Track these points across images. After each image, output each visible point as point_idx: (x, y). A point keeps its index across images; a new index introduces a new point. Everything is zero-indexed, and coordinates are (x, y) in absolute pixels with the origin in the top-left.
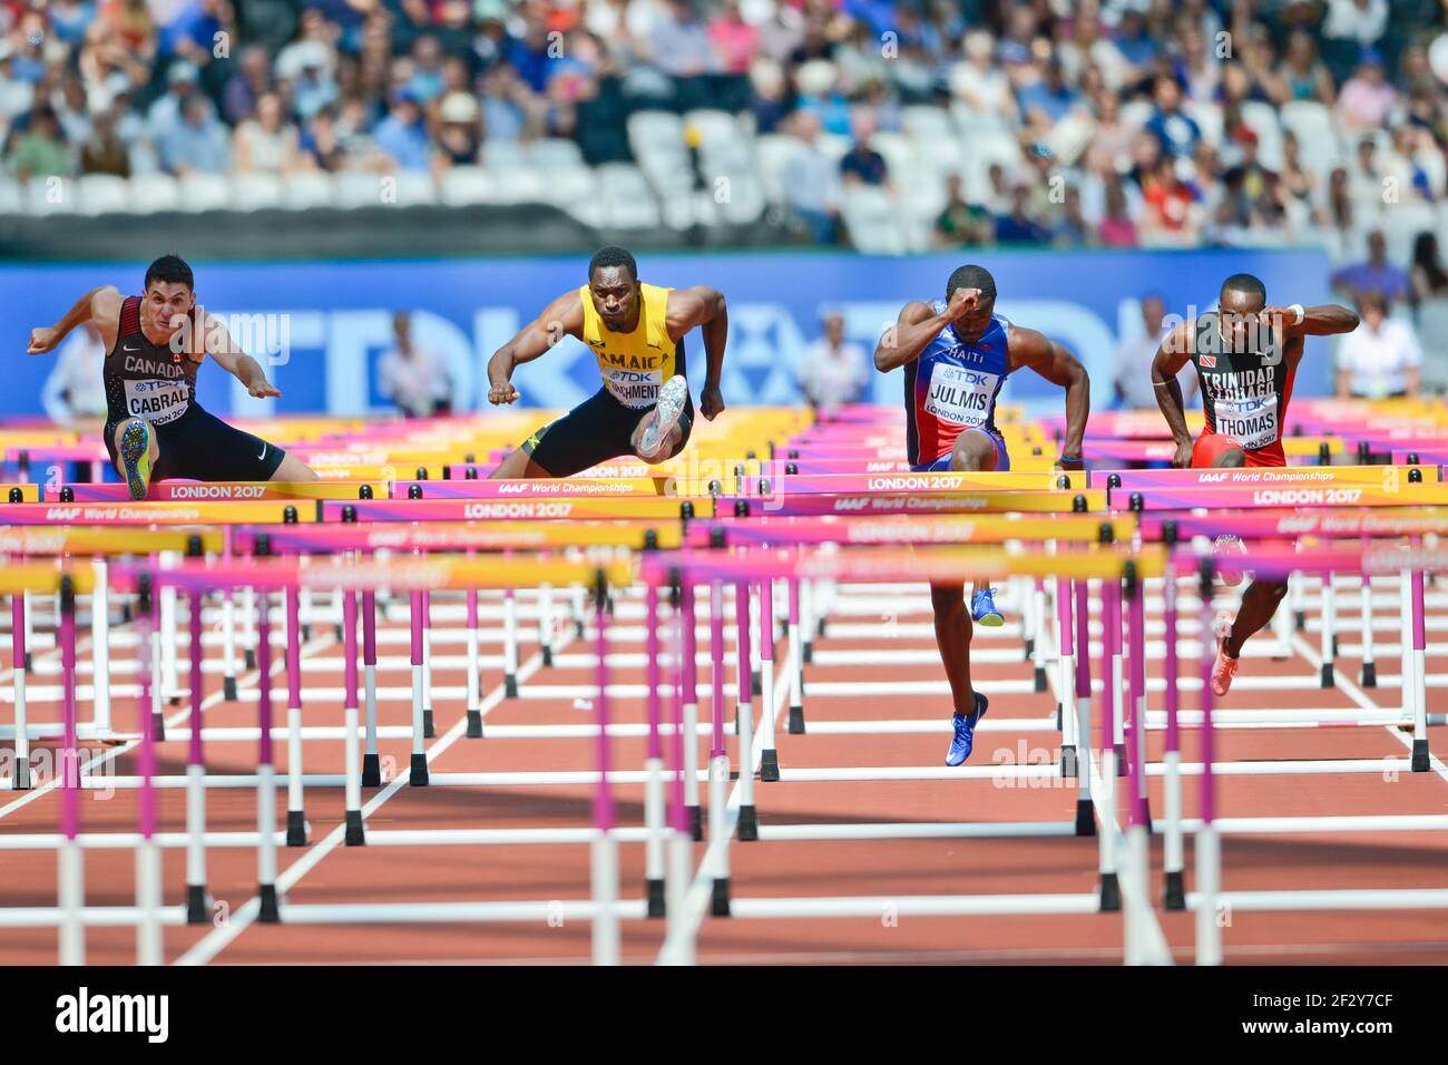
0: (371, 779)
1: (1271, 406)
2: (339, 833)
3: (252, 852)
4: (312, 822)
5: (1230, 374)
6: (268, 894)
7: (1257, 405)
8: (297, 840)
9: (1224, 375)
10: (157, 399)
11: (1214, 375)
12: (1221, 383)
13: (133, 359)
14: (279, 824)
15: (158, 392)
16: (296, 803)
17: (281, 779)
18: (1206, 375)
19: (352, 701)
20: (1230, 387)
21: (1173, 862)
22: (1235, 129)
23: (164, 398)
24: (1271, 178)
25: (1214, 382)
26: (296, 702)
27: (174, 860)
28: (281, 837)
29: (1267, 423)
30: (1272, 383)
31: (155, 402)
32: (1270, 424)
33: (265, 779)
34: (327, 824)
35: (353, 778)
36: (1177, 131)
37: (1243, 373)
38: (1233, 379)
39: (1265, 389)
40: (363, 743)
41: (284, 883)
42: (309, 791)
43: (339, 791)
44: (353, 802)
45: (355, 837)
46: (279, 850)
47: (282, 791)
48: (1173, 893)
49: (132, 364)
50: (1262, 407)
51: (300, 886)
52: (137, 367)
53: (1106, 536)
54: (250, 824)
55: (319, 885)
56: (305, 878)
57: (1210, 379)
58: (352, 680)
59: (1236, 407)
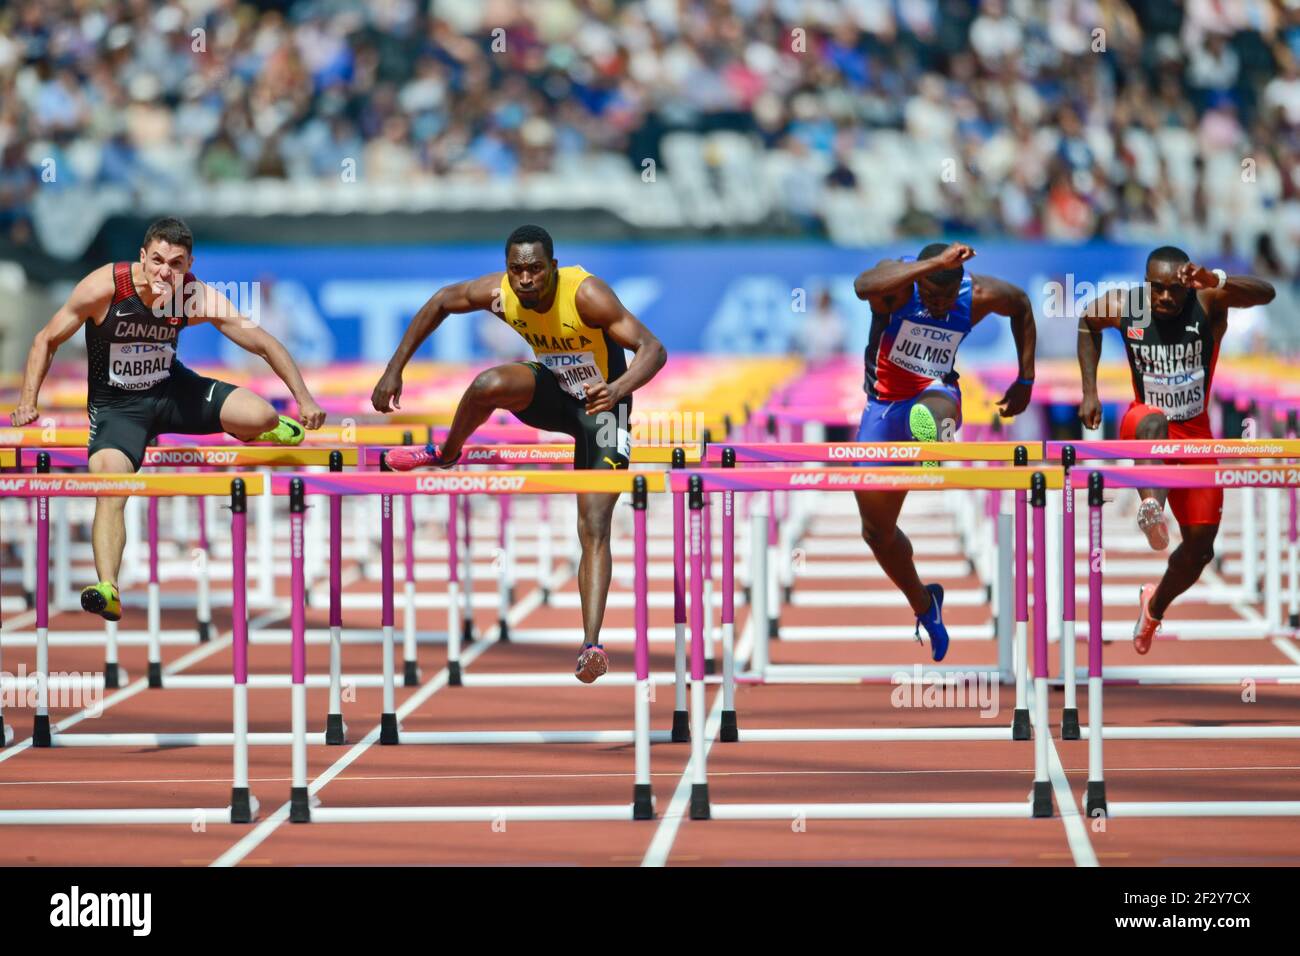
0: (467, 639)
1: (1198, 381)
2: (443, 677)
3: (378, 691)
4: (424, 668)
5: (1159, 347)
6: (389, 723)
7: (1185, 378)
8: (412, 682)
9: (1153, 347)
10: (140, 363)
11: (1143, 347)
12: (1150, 355)
13: (125, 324)
14: (397, 670)
15: (142, 357)
16: (410, 654)
17: (398, 636)
18: (1135, 347)
19: (454, 577)
20: (1159, 359)
21: (1070, 702)
22: (1122, 153)
23: (148, 364)
24: (1147, 192)
25: (1143, 354)
26: (410, 577)
27: (317, 697)
28: (399, 680)
29: (1194, 396)
30: (1200, 356)
31: (138, 365)
32: (1197, 396)
33: (386, 636)
34: (433, 670)
35: (454, 636)
36: (1077, 155)
37: (1172, 347)
38: (1162, 351)
39: (1193, 362)
40: (461, 611)
41: (401, 714)
42: (421, 646)
43: (443, 646)
44: (453, 654)
45: (455, 680)
46: (396, 690)
47: (399, 646)
48: (1069, 726)
49: (123, 329)
50: (1189, 381)
51: (415, 715)
52: (128, 332)
53: (1021, 458)
54: (378, 669)
55: (428, 715)
56: (418, 710)
57: (1139, 351)
58: (453, 561)
59: (1165, 381)
